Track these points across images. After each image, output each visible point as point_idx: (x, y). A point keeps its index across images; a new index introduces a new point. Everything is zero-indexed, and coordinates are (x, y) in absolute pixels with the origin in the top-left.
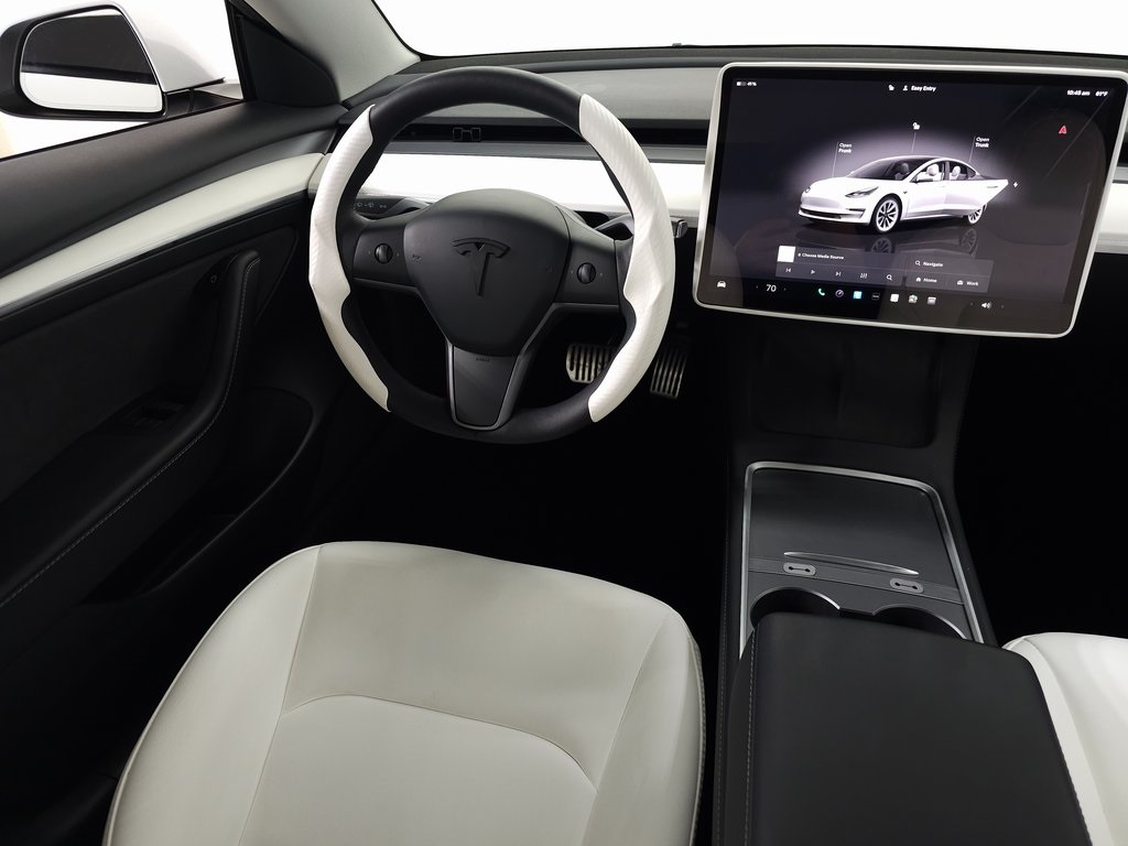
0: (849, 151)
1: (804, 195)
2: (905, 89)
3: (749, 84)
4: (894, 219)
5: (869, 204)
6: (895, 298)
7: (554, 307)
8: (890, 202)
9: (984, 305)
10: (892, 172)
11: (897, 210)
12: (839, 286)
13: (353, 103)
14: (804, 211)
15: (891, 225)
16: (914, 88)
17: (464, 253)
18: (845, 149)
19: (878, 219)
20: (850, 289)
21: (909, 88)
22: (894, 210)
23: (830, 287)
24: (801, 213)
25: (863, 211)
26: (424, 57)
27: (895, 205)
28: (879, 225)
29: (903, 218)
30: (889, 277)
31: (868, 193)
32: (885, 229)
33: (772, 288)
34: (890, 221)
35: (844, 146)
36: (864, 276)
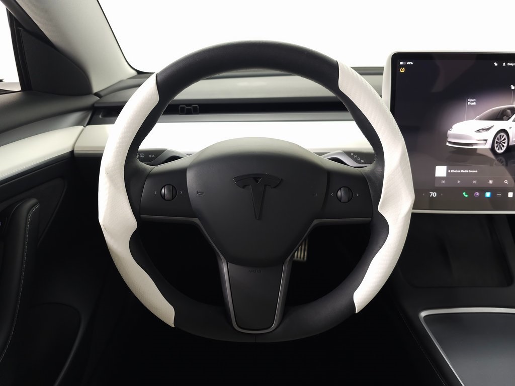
0: (474, 104)
1: (449, 132)
2: (504, 65)
3: (408, 63)
4: (505, 145)
5: (489, 136)
6: (510, 195)
7: (316, 222)
8: (502, 134)
10: (501, 116)
11: (507, 139)
12: (477, 189)
13: (102, 94)
14: (450, 143)
15: (504, 149)
16: (509, 64)
17: (244, 187)
18: (472, 102)
19: (496, 145)
20: (483, 191)
21: (506, 64)
22: (504, 139)
23: (471, 190)
24: (448, 144)
25: (486, 140)
26: (139, 72)
27: (505, 136)
28: (496, 149)
29: (511, 144)
30: (506, 182)
31: (488, 129)
32: (500, 151)
33: (434, 194)
34: (503, 146)
35: (471, 100)
36: (491, 182)
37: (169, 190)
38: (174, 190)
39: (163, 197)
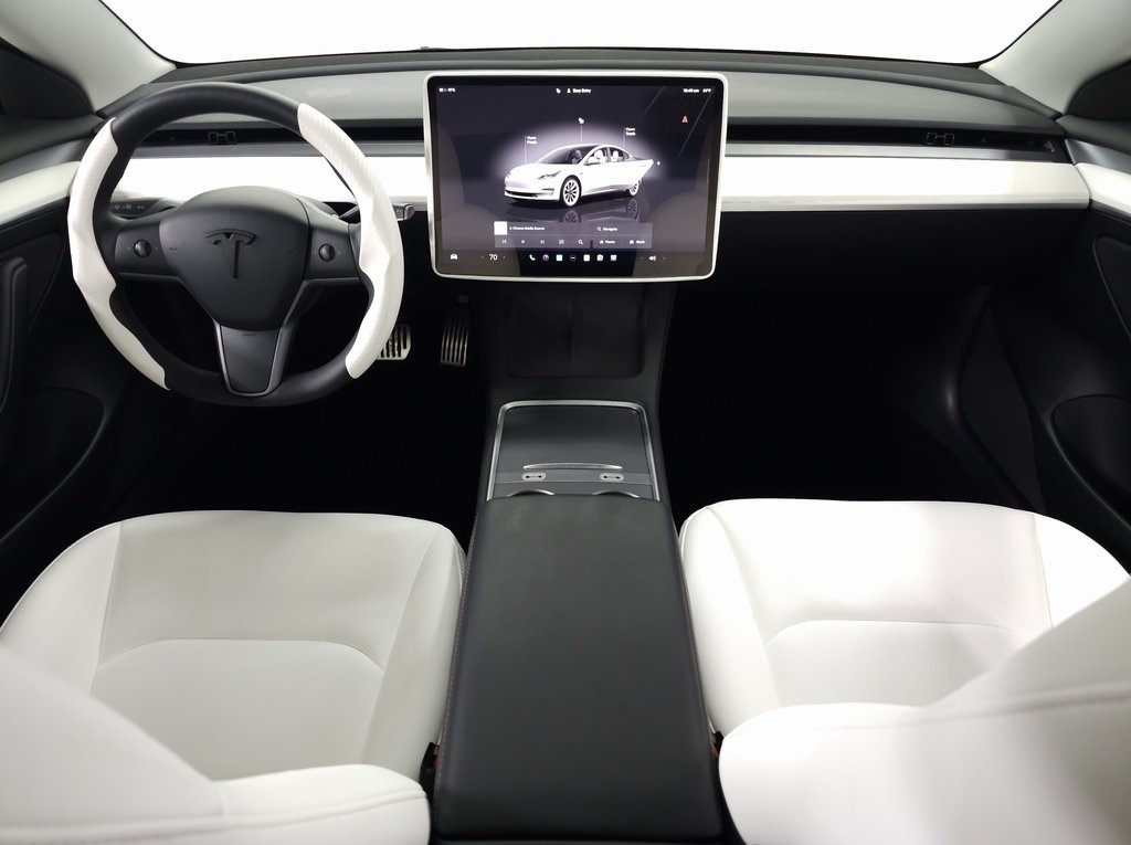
0: (535, 142)
1: (507, 179)
2: (569, 91)
3: (450, 90)
4: (577, 195)
5: (557, 184)
6: (587, 258)
7: (305, 284)
8: (572, 181)
9: (651, 258)
10: (569, 158)
11: (578, 188)
12: (545, 251)
13: (107, 112)
14: (509, 192)
15: (575, 200)
16: (575, 91)
17: (216, 243)
18: (531, 140)
19: (565, 195)
20: (553, 253)
21: (572, 90)
22: (575, 188)
23: (539, 253)
24: (506, 194)
25: (553, 190)
26: (179, 65)
27: (576, 184)
28: (566, 201)
29: (583, 194)
30: (580, 242)
31: (554, 175)
32: (571, 204)
33: (494, 257)
34: (574, 197)
35: (530, 138)
36: (561, 242)
37: (142, 246)
38: (147, 246)
39: (136, 252)
